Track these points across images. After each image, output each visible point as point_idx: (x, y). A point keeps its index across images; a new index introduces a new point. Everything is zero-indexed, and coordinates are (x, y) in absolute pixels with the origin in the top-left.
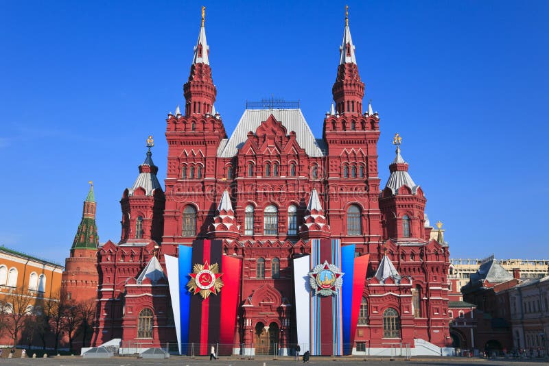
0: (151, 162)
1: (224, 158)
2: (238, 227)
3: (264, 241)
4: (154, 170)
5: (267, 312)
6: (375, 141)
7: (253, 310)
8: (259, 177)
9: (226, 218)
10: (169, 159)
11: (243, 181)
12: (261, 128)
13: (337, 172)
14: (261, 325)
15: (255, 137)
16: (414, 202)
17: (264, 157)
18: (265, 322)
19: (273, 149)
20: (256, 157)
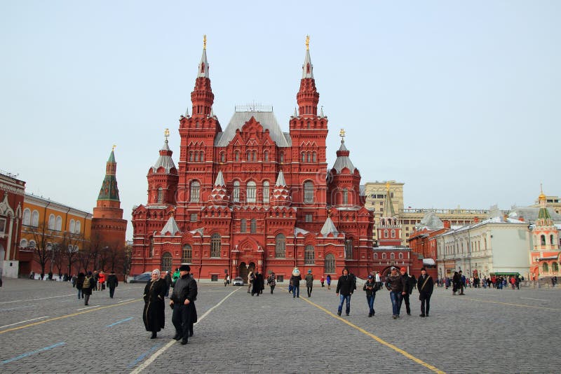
0: (168, 147)
1: (219, 148)
2: (229, 197)
3: (245, 208)
4: (169, 153)
5: (248, 256)
6: (325, 137)
7: (238, 254)
8: (243, 161)
10: (181, 147)
11: (233, 164)
12: (244, 127)
13: (297, 158)
14: (243, 264)
15: (241, 133)
16: (351, 179)
17: (247, 147)
18: (246, 262)
19: (253, 141)
20: (241, 147)
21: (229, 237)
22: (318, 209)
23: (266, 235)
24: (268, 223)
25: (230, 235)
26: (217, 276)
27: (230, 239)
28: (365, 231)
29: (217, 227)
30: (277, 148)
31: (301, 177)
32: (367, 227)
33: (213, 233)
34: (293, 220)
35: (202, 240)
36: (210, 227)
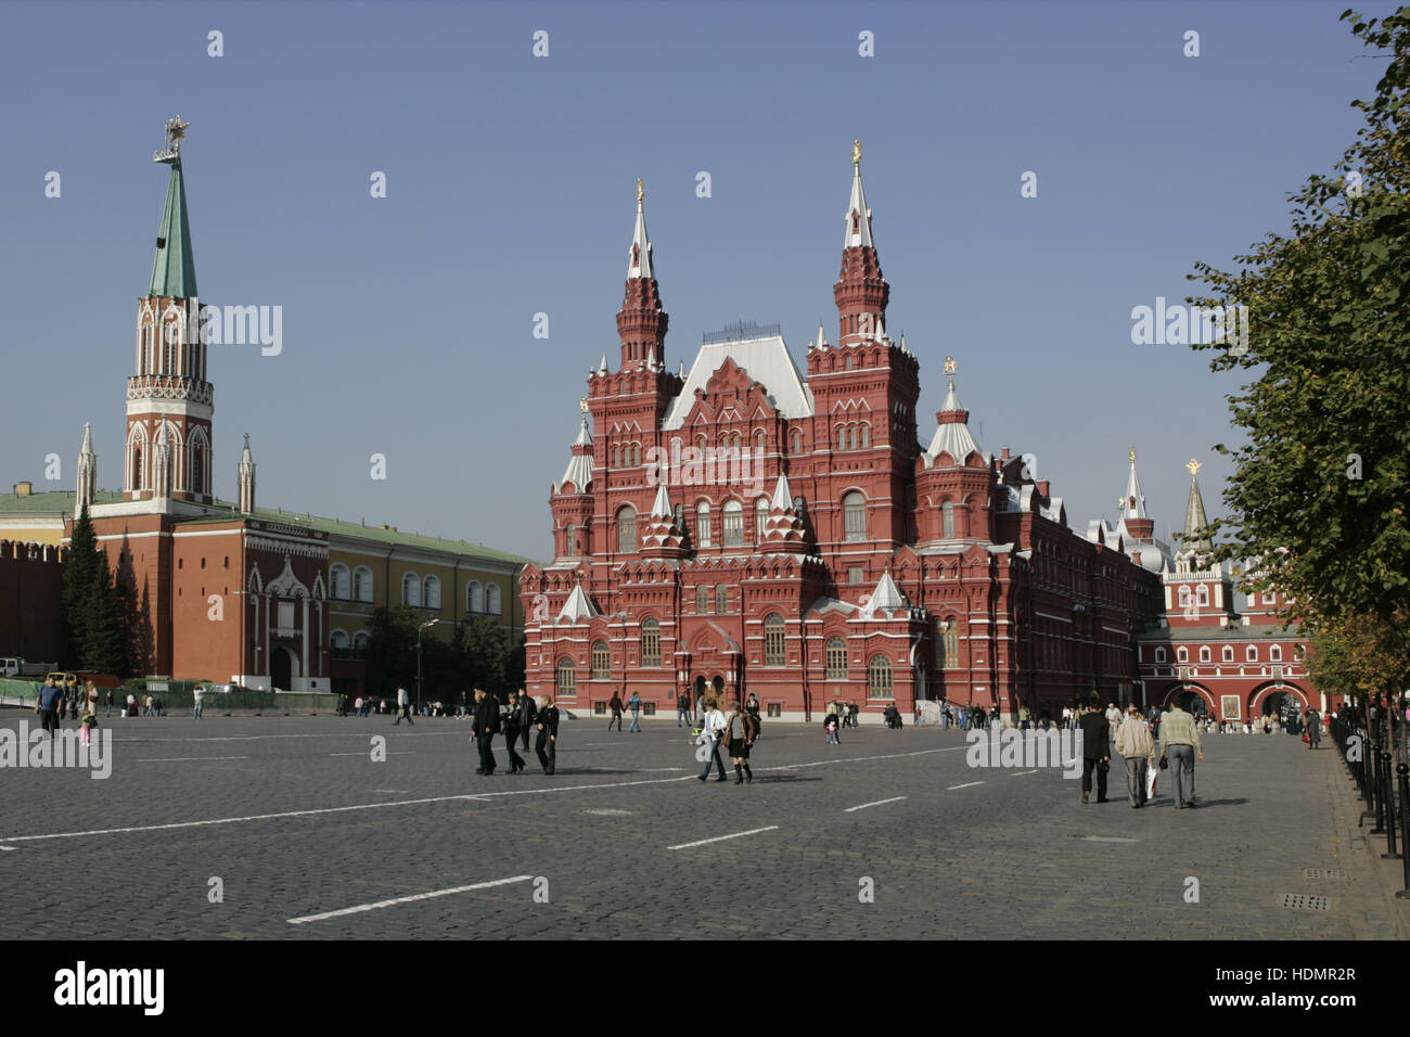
5: (709, 663)
7: (689, 659)
9: (659, 528)
12: (712, 383)
13: (827, 441)
14: (701, 680)
15: (705, 397)
16: (957, 478)
17: (718, 426)
18: (706, 674)
19: (734, 412)
20: (707, 428)
21: (672, 623)
22: (873, 555)
23: (743, 619)
24: (747, 592)
25: (675, 619)
26: (654, 704)
27: (675, 626)
28: (984, 599)
29: (650, 604)
30: (785, 423)
31: (836, 485)
32: (986, 590)
33: (646, 617)
34: (795, 583)
35: (626, 632)
36: (639, 604)
